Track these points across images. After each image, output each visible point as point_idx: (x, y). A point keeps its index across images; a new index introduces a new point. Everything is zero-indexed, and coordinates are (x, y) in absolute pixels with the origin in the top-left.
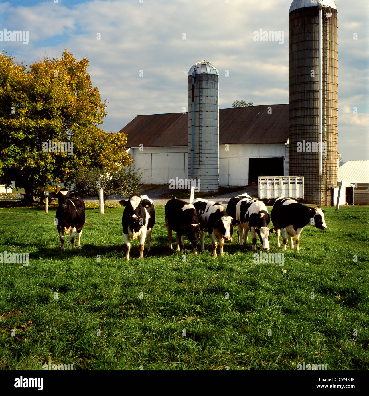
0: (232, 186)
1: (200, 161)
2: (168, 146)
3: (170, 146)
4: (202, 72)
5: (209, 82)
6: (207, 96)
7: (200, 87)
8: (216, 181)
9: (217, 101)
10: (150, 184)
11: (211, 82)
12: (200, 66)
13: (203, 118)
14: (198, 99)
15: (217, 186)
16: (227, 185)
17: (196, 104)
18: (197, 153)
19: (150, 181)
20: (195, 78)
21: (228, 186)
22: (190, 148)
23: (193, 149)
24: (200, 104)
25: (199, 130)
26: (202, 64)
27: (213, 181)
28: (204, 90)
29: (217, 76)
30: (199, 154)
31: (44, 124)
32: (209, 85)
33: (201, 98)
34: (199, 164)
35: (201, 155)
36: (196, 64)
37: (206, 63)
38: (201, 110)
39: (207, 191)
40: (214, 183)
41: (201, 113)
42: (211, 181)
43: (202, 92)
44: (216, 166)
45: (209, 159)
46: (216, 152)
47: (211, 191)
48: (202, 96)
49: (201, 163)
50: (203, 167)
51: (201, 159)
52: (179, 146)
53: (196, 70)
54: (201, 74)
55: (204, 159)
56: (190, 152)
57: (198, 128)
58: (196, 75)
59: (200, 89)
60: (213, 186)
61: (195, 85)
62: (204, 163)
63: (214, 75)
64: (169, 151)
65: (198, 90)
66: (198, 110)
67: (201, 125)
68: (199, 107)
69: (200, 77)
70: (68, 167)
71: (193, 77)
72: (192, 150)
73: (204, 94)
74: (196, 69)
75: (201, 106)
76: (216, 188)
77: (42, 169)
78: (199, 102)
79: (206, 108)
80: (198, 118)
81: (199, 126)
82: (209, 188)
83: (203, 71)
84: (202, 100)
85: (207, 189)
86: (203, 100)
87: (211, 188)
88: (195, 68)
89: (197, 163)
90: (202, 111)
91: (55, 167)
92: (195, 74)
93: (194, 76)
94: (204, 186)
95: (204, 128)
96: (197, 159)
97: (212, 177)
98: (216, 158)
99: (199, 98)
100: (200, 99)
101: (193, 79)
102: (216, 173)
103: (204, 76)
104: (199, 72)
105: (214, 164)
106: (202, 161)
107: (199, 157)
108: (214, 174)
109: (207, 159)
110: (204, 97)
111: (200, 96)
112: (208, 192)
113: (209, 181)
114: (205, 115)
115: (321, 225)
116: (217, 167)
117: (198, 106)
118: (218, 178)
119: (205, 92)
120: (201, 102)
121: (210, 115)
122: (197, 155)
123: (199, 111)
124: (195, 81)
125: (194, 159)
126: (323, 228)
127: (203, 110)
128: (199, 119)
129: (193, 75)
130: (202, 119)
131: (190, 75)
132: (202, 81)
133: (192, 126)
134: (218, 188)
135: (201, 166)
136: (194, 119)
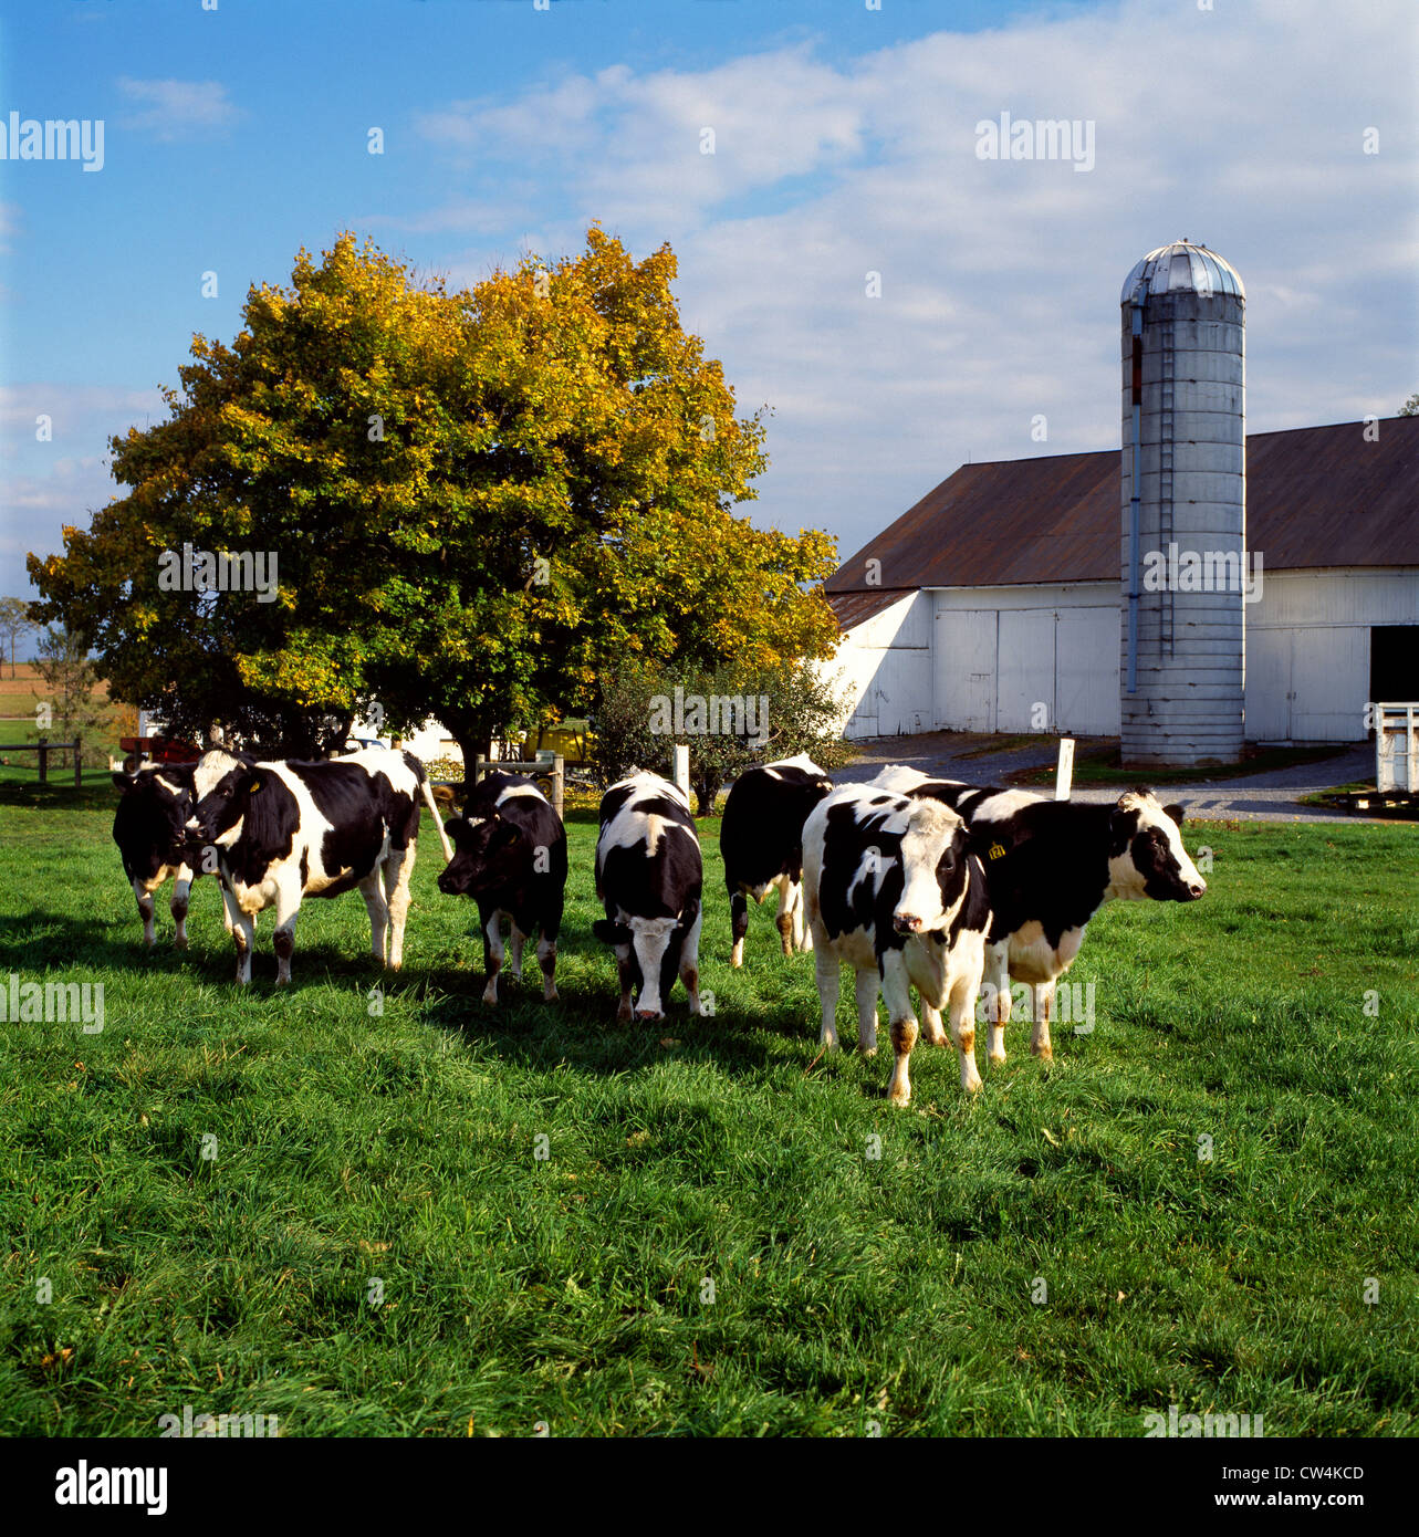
0: (1303, 741)
1: (1163, 639)
2: (1060, 582)
3: (1065, 581)
4: (1172, 286)
5: (1201, 324)
6: (1193, 381)
7: (1166, 346)
8: (1232, 719)
9: (1235, 401)
10: (993, 731)
11: (1210, 324)
12: (1165, 264)
13: (1176, 468)
14: (1156, 392)
15: (1236, 739)
16: (1284, 737)
17: (1147, 415)
18: (1154, 609)
19: (992, 721)
20: (1145, 310)
21: (1288, 739)
22: (1126, 587)
23: (1136, 593)
24: (1163, 411)
25: (1161, 515)
26: (1175, 253)
27: (1218, 719)
28: (1180, 357)
29: (1237, 298)
30: (1159, 610)
31: (500, 500)
32: (1200, 335)
33: (1168, 390)
34: (1162, 653)
35: (1167, 616)
36: (1151, 256)
37: (1191, 250)
38: (1167, 436)
39: (1193, 758)
40: (1219, 730)
41: (1167, 449)
42: (1210, 719)
43: (1173, 365)
44: (1231, 661)
45: (1201, 631)
46: (1233, 605)
47: (1210, 760)
48: (1172, 381)
49: (1167, 646)
50: (1177, 663)
51: (1167, 631)
52: (1100, 580)
53: (1148, 280)
54: (1167, 294)
55: (1180, 631)
56: (1125, 602)
57: (1155, 509)
58: (1149, 296)
59: (1166, 355)
60: (1216, 739)
61: (1146, 339)
62: (1178, 646)
63: (1223, 294)
64: (1064, 599)
65: (1157, 357)
66: (1155, 437)
67: (1167, 496)
68: (1162, 425)
69: (1163, 305)
70: (589, 663)
71: (1136, 307)
72: (1132, 597)
73: (1180, 374)
74: (1148, 275)
75: (1167, 420)
76: (1230, 749)
77: (496, 666)
78: (1162, 404)
79: (1188, 427)
80: (1156, 467)
81: (1162, 502)
82: (1200, 749)
83: (1176, 280)
84: (1172, 395)
85: (1190, 750)
86: (1177, 396)
87: (1211, 749)
88: (1146, 272)
89: (1154, 647)
90: (1172, 442)
91: (543, 662)
92: (1143, 295)
93: (1141, 303)
94: (1181, 739)
95: (1180, 509)
96: (1154, 632)
97: (1211, 706)
98: (1229, 628)
99: (1162, 389)
100: (1163, 395)
101: (1138, 317)
102: (1228, 688)
103: (1181, 300)
104: (1158, 287)
105: (1220, 651)
106: (1171, 640)
107: (1162, 623)
108: (1218, 691)
109: (1193, 632)
110: (1179, 387)
111: (1163, 381)
112: (1198, 763)
113: (1201, 719)
114: (1183, 456)
115: (1176, 876)
116: (1234, 664)
117: (1156, 421)
118: (1244, 707)
119: (1185, 365)
120: (1170, 406)
121: (1205, 455)
122: (1154, 617)
123: (1162, 442)
124: (1146, 322)
125: (1140, 631)
126: (1182, 893)
127: (1178, 437)
128: (1162, 471)
129: (1135, 300)
130: (1171, 471)
131: (1126, 298)
132: (1171, 321)
133: (1133, 500)
134: (1237, 748)
135: (1167, 658)
136: (1142, 474)
